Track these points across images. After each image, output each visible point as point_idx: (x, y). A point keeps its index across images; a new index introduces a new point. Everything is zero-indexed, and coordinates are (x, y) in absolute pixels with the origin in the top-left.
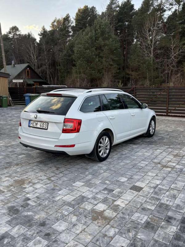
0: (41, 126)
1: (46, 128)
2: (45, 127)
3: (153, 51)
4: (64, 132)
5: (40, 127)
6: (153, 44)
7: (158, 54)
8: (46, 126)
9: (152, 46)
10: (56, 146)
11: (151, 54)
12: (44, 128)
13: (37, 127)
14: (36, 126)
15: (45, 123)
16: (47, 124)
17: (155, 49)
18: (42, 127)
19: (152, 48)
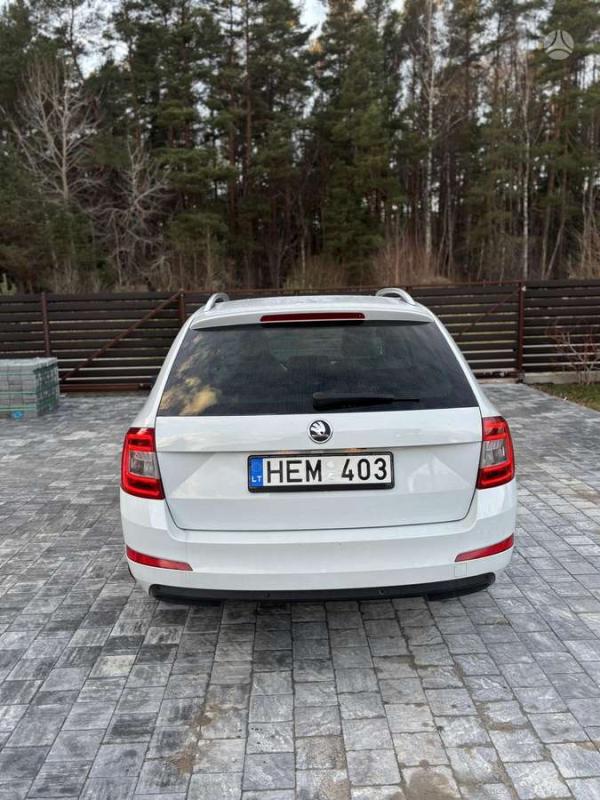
0: (351, 476)
1: (387, 480)
2: (381, 474)
3: (68, 177)
4: (484, 483)
5: (346, 481)
6: (65, 153)
7: (85, 191)
8: (382, 469)
9: (64, 161)
10: (461, 558)
11: (62, 188)
12: (372, 480)
13: (323, 482)
14: (314, 482)
15: (372, 459)
16: (387, 458)
17: (73, 173)
18: (356, 480)
19: (64, 169)
